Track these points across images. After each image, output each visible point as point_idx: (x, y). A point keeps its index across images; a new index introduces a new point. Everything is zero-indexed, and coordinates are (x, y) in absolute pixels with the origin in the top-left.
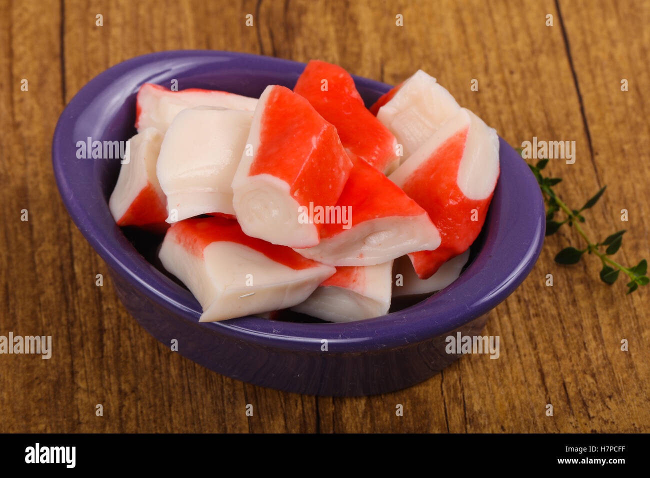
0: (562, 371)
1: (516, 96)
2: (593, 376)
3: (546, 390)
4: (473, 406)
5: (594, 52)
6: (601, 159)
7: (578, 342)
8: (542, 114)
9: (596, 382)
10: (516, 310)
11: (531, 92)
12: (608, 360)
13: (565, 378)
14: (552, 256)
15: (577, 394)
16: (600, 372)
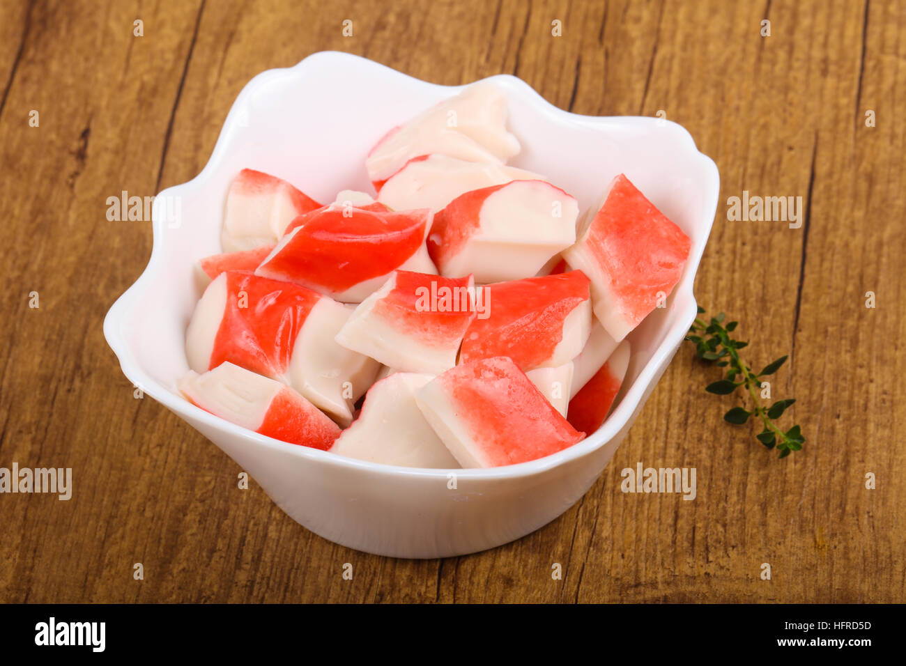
0: (696, 516)
1: (741, 266)
2: (724, 526)
3: (676, 530)
4: (601, 531)
5: (830, 238)
6: (802, 336)
7: (721, 494)
8: (760, 286)
9: (725, 532)
10: (672, 456)
11: (756, 264)
12: (744, 515)
13: (697, 523)
14: (723, 413)
15: (703, 538)
16: (732, 524)
